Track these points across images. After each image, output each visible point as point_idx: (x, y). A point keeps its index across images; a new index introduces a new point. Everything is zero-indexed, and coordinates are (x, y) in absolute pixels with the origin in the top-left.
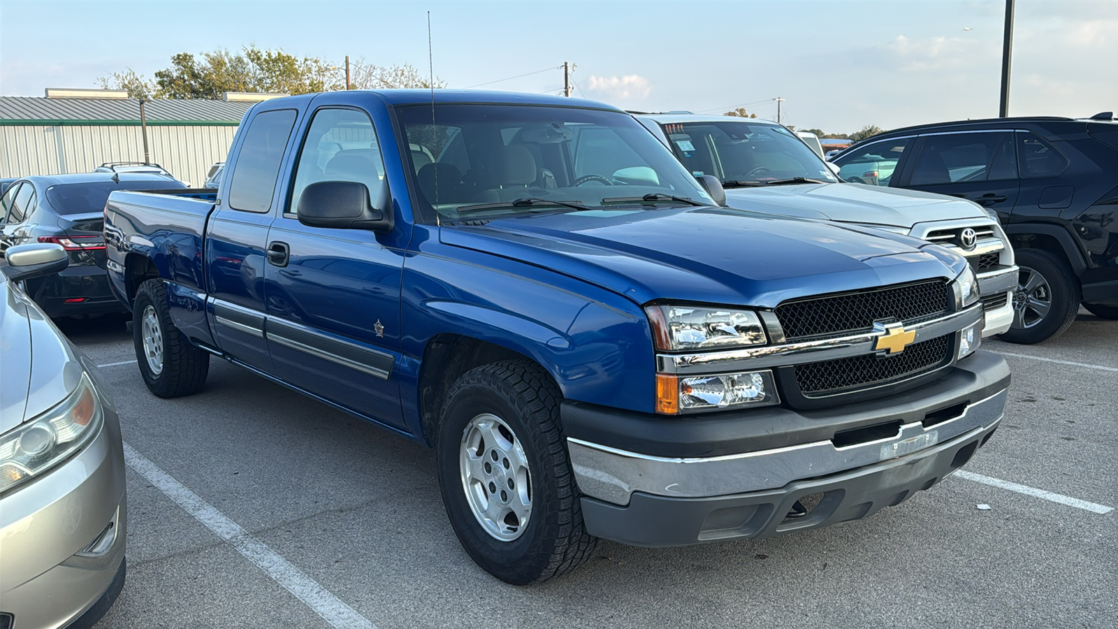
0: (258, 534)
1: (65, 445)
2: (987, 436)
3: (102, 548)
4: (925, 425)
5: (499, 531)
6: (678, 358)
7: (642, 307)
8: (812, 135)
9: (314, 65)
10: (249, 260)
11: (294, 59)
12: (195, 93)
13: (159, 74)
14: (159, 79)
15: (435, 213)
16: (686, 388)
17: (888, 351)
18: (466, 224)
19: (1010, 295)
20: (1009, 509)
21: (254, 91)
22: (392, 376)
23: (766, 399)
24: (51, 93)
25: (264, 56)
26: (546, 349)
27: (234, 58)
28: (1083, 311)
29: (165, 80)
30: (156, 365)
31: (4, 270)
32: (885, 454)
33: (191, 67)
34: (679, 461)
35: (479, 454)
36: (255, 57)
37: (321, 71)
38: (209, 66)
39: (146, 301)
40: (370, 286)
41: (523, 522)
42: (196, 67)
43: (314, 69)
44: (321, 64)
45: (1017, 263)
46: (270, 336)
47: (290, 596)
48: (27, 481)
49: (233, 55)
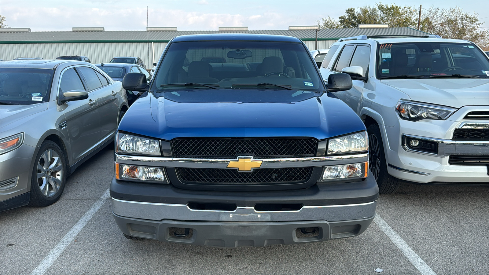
9: (408, 10)
11: (400, 7)
13: (341, 18)
14: (340, 20)
17: (238, 169)
25: (385, 7)
27: (372, 9)
32: (224, 218)
33: (353, 14)
36: (381, 8)
38: (361, 13)
42: (356, 14)
43: (408, 12)
44: (412, 9)
49: (372, 8)
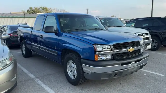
0: (37, 78)
1: (8, 64)
2: (145, 64)
3: (13, 79)
4: (135, 62)
5: (72, 77)
6: (98, 52)
7: (93, 45)
8: (123, 20)
10: (38, 38)
11: (47, 8)
12: (33, 13)
13: (27, 10)
15: (64, 31)
16: (99, 57)
17: (130, 52)
18: (68, 32)
19: (151, 44)
20: (149, 75)
21: (41, 13)
22: (57, 55)
23: (111, 58)
24: (11, 13)
25: (43, 8)
26: (79, 51)
28: (162, 46)
29: (28, 11)
30: (24, 53)
31: (1, 39)
32: (129, 67)
33: (32, 9)
34: (98, 67)
35: (70, 66)
36: (42, 8)
37: (51, 10)
38: (35, 9)
39: (23, 43)
40: (55, 42)
41: (76, 76)
43: (50, 10)
44: (51, 9)
45: (152, 39)
46: (40, 49)
47: (41, 87)
48: (2, 69)
49: (38, 7)
